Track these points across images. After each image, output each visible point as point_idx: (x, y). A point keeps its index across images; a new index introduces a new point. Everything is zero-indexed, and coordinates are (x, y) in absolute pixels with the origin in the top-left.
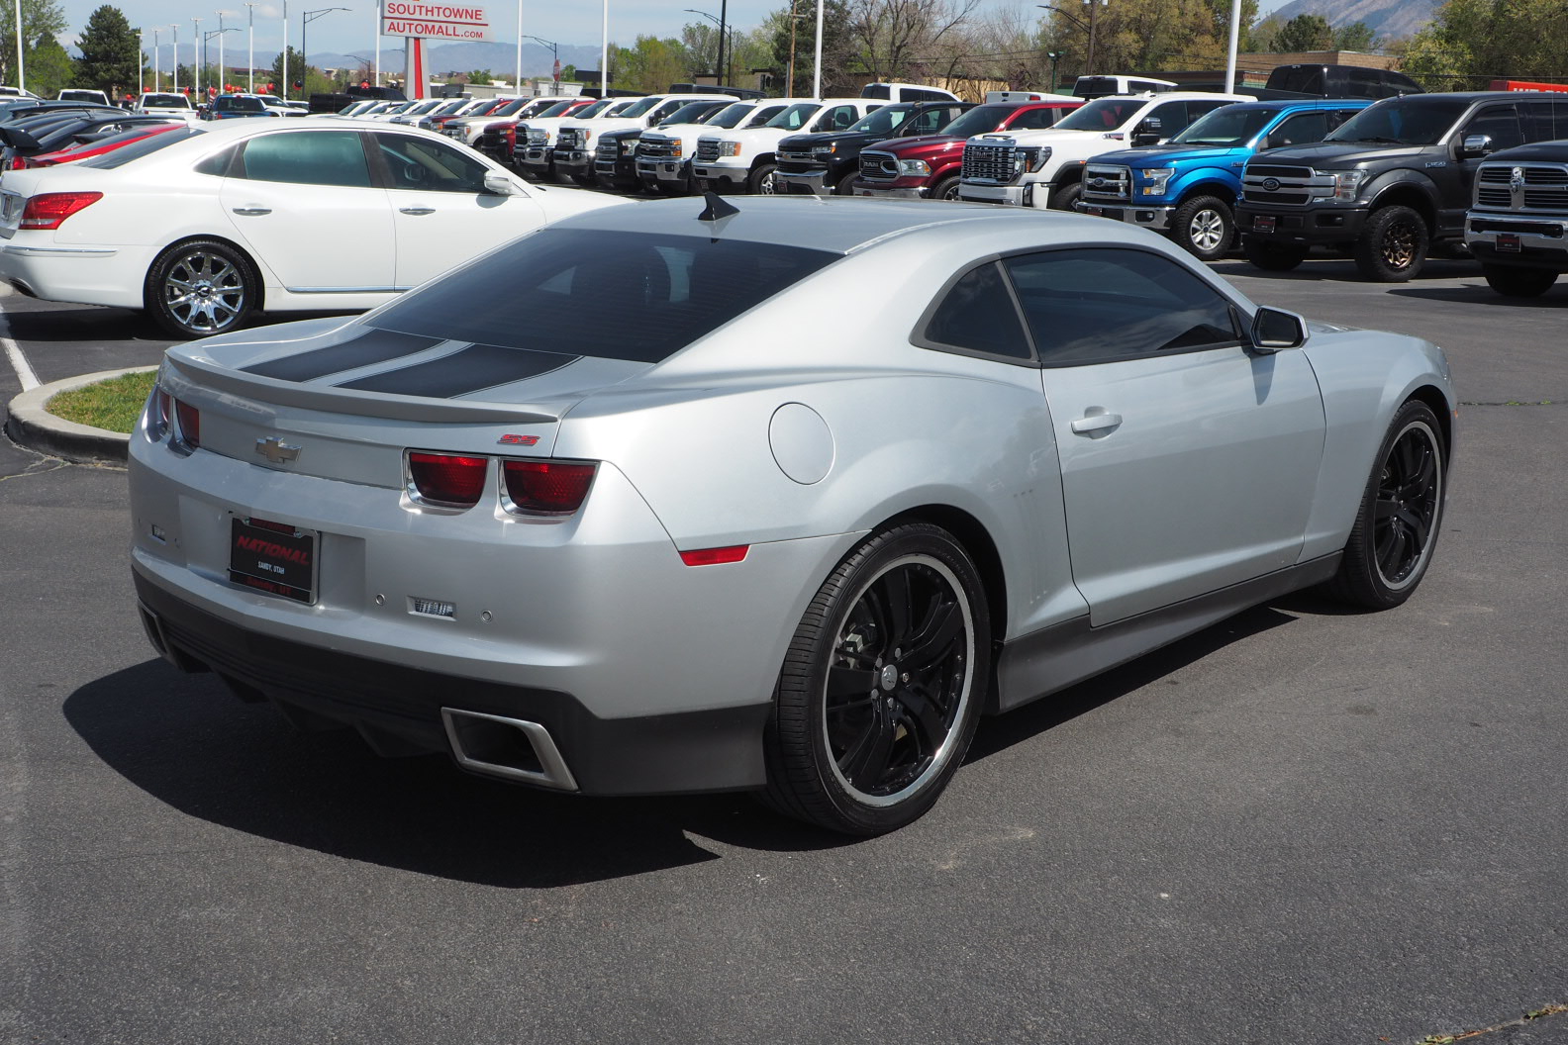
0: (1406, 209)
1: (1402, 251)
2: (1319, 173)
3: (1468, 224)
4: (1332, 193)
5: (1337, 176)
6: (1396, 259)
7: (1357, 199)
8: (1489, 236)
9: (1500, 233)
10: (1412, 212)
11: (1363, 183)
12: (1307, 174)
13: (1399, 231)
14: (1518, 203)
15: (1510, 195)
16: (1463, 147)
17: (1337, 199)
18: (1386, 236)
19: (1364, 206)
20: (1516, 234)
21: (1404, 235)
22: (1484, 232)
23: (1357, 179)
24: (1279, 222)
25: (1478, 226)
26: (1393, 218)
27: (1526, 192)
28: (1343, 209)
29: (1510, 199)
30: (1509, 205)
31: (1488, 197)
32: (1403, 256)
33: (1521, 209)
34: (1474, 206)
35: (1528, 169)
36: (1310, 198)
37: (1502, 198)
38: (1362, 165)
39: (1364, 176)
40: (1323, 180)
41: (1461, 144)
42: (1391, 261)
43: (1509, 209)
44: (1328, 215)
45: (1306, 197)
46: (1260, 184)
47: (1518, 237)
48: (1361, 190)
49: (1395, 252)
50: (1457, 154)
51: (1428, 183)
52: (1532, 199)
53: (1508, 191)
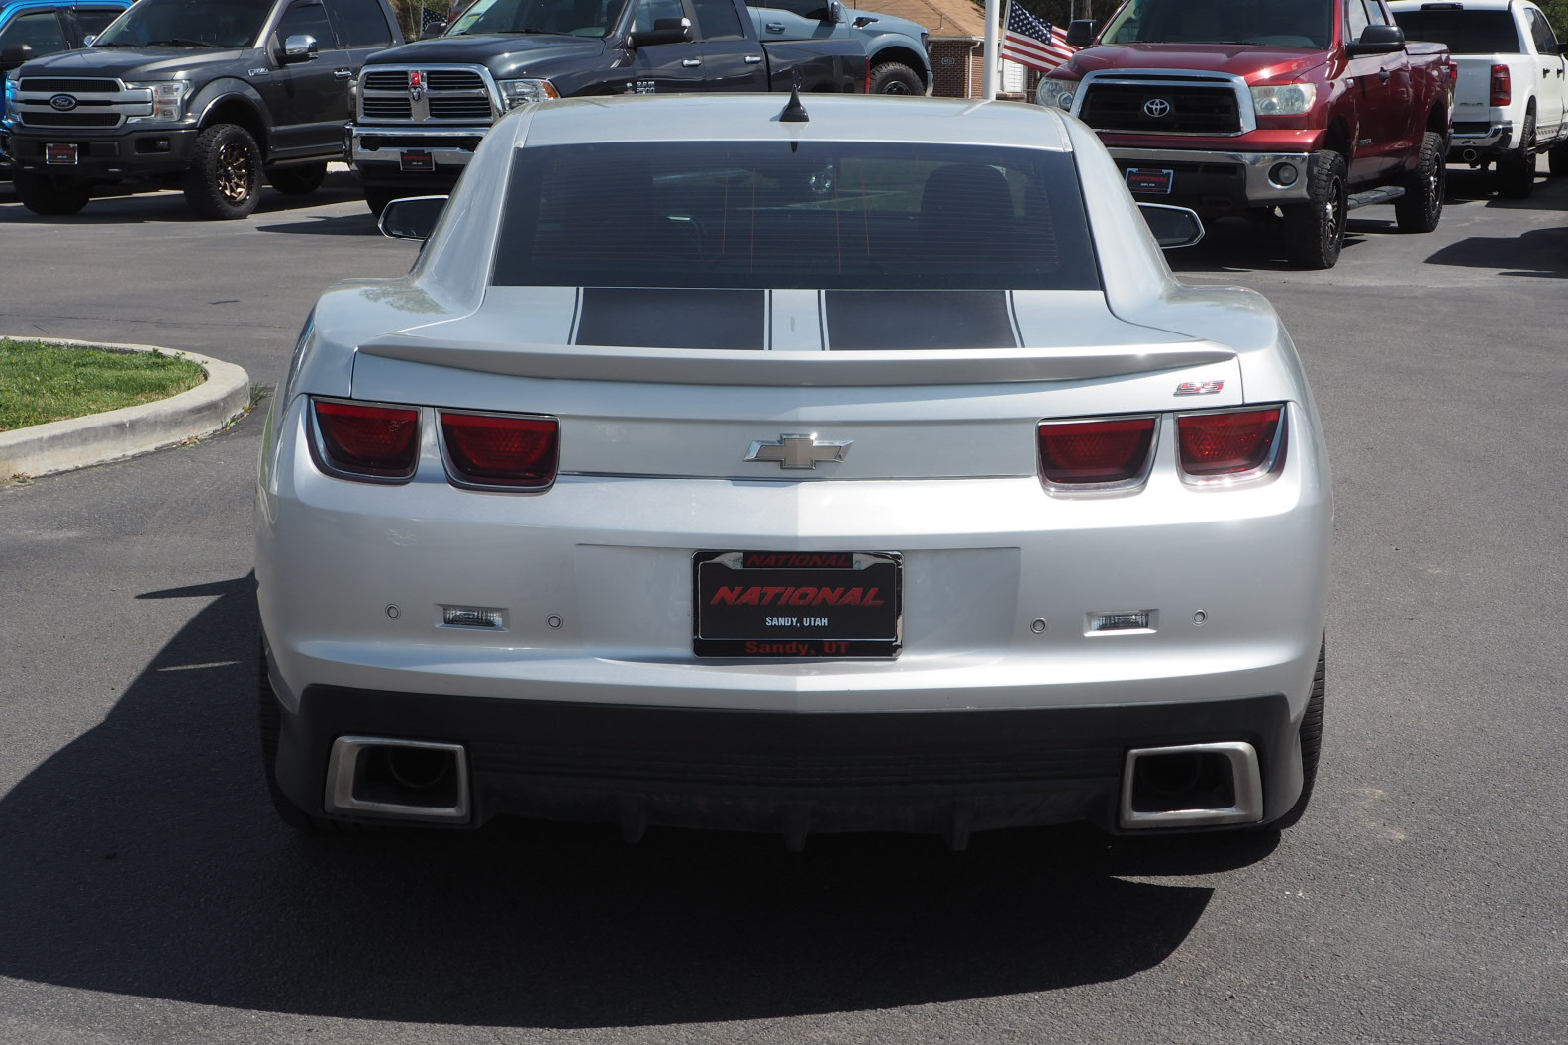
0: (237, 128)
1: (235, 180)
2: (130, 86)
3: (356, 142)
4: (150, 110)
5: (153, 88)
6: (232, 191)
7: (183, 117)
8: (392, 154)
9: (405, 150)
10: (244, 131)
11: (187, 97)
12: (115, 88)
13: (231, 155)
14: (420, 113)
15: (409, 105)
16: (284, 50)
17: (157, 119)
18: (219, 161)
19: (192, 126)
20: (426, 150)
21: (237, 160)
22: (381, 149)
23: (179, 95)
24: (84, 150)
25: (370, 143)
26: (224, 139)
27: (430, 99)
28: (167, 132)
29: (410, 109)
30: (409, 116)
31: (374, 108)
32: (238, 186)
33: (426, 120)
34: (360, 119)
35: (429, 73)
36: (123, 117)
37: (402, 108)
38: (180, 75)
39: (187, 88)
40: (138, 94)
41: (279, 47)
42: (227, 192)
43: (412, 120)
44: (148, 139)
45: (117, 116)
46: (46, 102)
47: (429, 154)
48: (187, 105)
49: (229, 182)
50: (277, 58)
51: (252, 94)
52: (438, 108)
53: (407, 100)
